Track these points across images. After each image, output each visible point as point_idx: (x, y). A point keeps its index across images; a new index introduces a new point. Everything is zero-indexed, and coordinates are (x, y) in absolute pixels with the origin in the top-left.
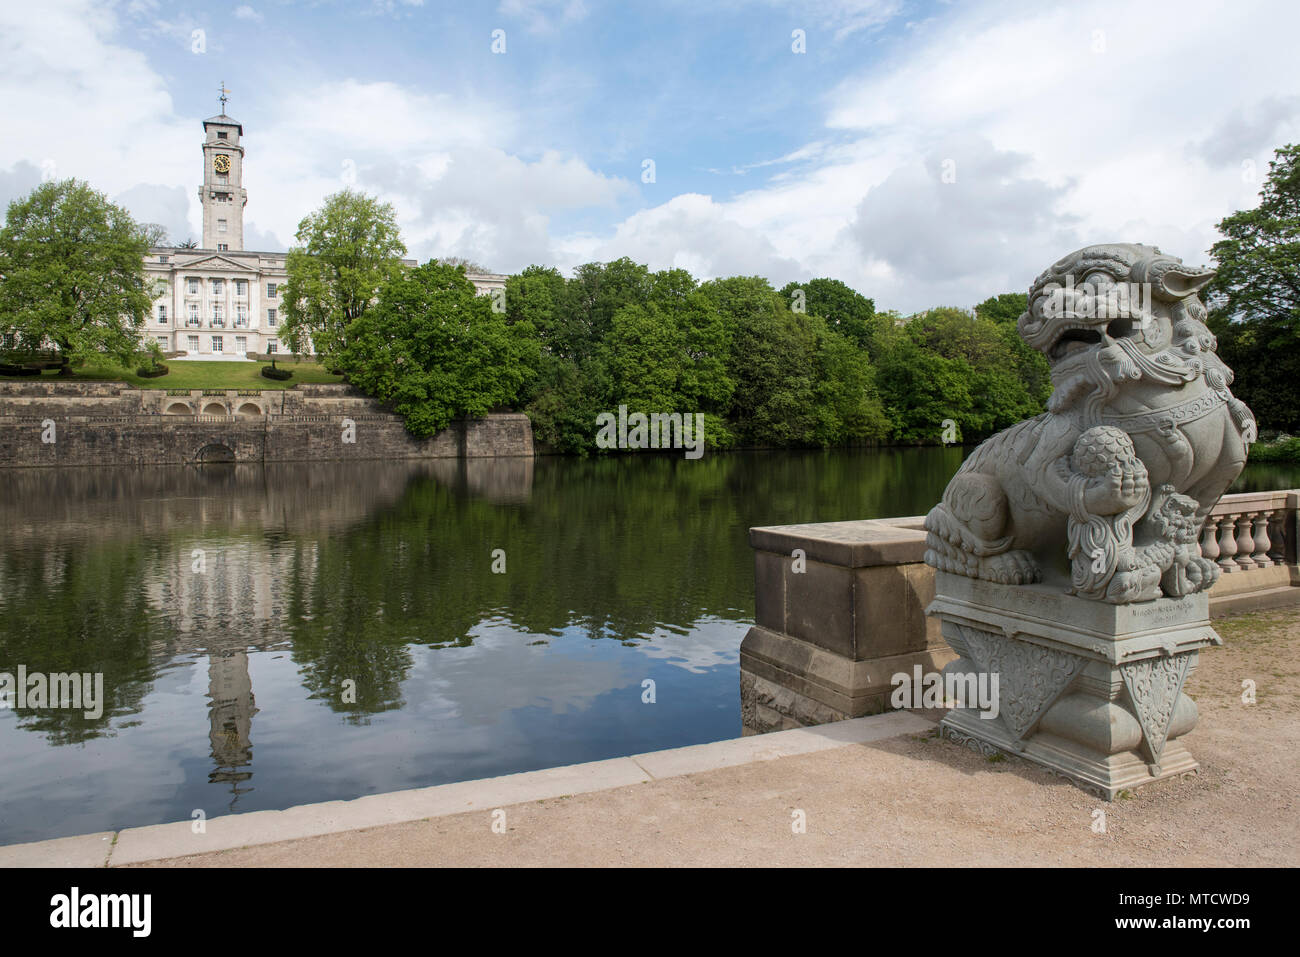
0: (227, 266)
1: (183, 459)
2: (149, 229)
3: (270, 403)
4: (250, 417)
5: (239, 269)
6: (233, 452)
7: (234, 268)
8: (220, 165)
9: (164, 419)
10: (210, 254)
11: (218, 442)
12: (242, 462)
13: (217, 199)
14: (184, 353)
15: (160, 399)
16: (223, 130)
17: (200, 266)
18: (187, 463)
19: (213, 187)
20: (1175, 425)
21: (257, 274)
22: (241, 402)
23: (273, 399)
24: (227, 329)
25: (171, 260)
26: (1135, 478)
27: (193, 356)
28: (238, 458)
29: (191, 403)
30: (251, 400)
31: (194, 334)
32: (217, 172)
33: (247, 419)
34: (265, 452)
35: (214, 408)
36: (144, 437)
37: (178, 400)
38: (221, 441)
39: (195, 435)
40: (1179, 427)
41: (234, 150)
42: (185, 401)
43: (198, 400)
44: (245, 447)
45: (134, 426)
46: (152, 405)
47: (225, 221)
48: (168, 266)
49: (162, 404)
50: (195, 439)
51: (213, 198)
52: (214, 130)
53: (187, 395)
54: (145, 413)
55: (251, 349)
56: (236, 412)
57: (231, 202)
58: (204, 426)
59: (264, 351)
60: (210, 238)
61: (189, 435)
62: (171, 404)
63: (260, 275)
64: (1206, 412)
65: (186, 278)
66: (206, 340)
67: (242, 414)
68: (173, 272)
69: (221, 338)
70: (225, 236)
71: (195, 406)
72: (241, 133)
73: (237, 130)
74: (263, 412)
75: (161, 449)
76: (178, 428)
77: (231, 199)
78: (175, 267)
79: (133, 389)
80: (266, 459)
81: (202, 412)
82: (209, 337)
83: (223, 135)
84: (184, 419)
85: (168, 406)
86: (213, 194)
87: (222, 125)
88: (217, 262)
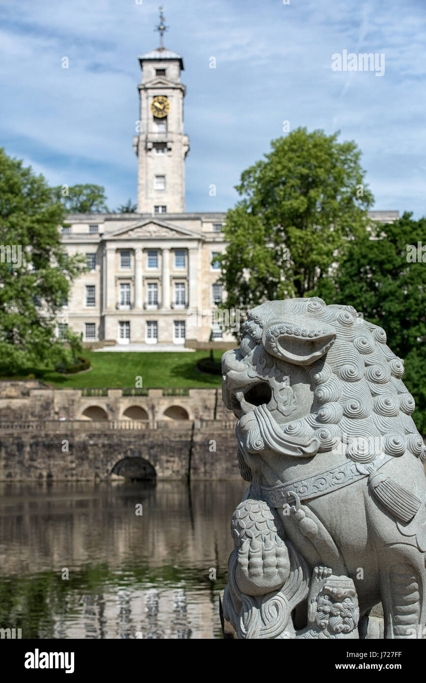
0: (164, 233)
1: (97, 475)
2: (85, 192)
3: (199, 404)
4: (174, 424)
5: (177, 236)
6: (153, 468)
7: (171, 235)
8: (158, 109)
9: (76, 426)
10: (144, 219)
11: (136, 455)
12: (164, 480)
13: (154, 151)
14: (114, 343)
15: (73, 401)
16: (161, 66)
17: (133, 235)
18: (101, 481)
19: (150, 136)
20: (298, 500)
21: (199, 240)
22: (165, 404)
23: (204, 400)
24: (163, 310)
25: (102, 228)
26: (263, 557)
27: (123, 346)
28: (160, 474)
29: (108, 405)
30: (177, 402)
31: (125, 319)
32: (155, 118)
33: (171, 426)
34: (191, 467)
35: (135, 412)
36: (51, 446)
37: (93, 402)
38: (140, 453)
39: (110, 446)
40: (303, 502)
41: (174, 88)
42: (101, 403)
43: (117, 401)
44: (168, 461)
45: (43, 433)
46: (65, 408)
47: (163, 176)
48: (97, 236)
49: (75, 407)
50: (111, 449)
51: (150, 150)
52: (150, 68)
53: (105, 395)
54: (56, 417)
55: (190, 335)
56: (161, 417)
57: (170, 153)
58: (122, 433)
59: (205, 338)
60: (147, 198)
61: (104, 446)
62: (86, 406)
63: (202, 241)
64: (336, 487)
65: (118, 250)
66: (138, 325)
67: (167, 418)
68: (102, 244)
69: (155, 323)
70: (163, 195)
71: (113, 410)
72: (182, 67)
73: (177, 64)
74: (191, 417)
75: (72, 462)
76: (91, 436)
77: (170, 149)
78: (105, 237)
79: (47, 387)
80: (192, 477)
81: (121, 417)
82: (142, 321)
83: (161, 72)
84: (97, 425)
85: (82, 409)
86: (150, 145)
87: (160, 60)
88: (152, 228)
